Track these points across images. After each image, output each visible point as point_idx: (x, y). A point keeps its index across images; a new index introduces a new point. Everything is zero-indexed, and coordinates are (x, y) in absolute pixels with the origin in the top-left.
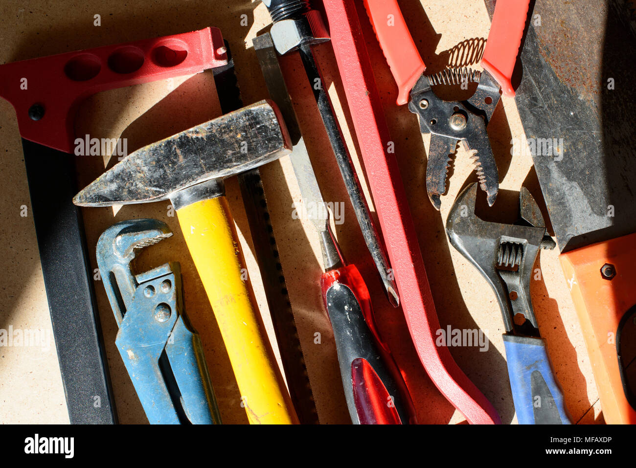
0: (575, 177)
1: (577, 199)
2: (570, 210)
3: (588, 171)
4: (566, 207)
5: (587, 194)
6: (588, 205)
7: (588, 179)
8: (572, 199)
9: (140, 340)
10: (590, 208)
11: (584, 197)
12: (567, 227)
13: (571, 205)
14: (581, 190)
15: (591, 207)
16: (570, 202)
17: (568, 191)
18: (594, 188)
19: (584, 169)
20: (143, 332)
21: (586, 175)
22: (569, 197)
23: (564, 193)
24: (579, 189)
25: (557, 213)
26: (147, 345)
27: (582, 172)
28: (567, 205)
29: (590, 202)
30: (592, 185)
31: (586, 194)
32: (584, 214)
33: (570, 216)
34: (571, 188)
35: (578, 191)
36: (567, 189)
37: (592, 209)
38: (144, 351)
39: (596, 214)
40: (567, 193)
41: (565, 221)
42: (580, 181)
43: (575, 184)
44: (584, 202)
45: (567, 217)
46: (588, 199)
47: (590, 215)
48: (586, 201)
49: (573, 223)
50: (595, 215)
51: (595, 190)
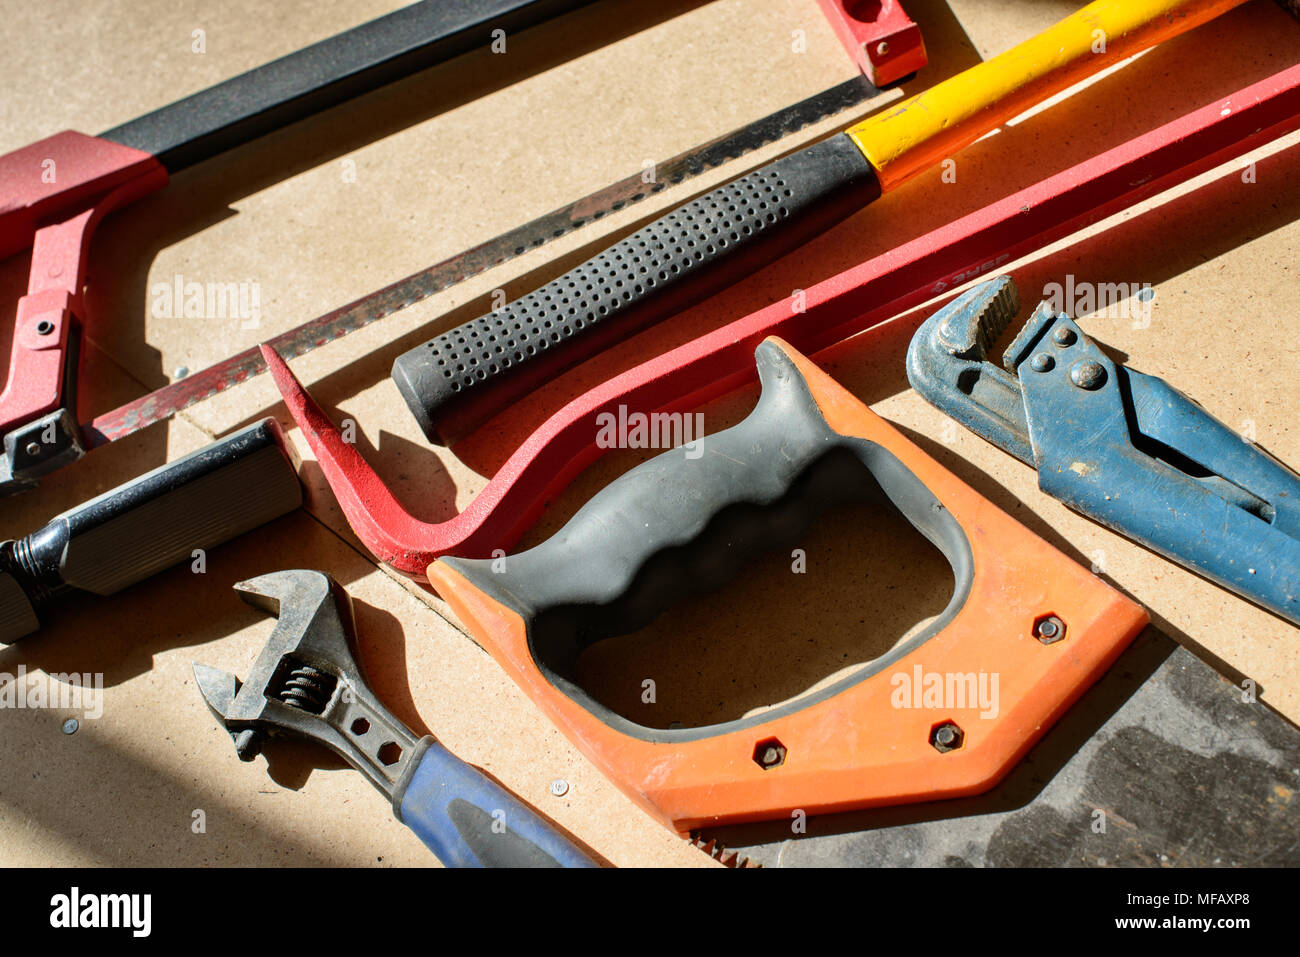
0: (1218, 765)
1: (1187, 729)
2: (1186, 704)
3: (1200, 792)
4: (1197, 705)
5: (1175, 751)
6: (1158, 733)
7: (1192, 778)
8: (1197, 725)
9: (1080, 435)
10: (1151, 730)
11: (1176, 743)
12: (1172, 672)
13: (1190, 713)
14: (1190, 749)
15: (1150, 733)
16: (1196, 718)
17: (1213, 734)
18: (1171, 770)
19: (1211, 790)
20: (1076, 422)
21: (1200, 783)
22: (1205, 723)
23: (1219, 726)
24: (1196, 749)
25: (1206, 683)
26: (1096, 436)
27: (1211, 785)
28: (1197, 709)
29: (1160, 740)
30: (1175, 772)
31: (1177, 750)
32: (1156, 712)
33: (1179, 693)
34: (1213, 742)
35: (1195, 744)
36: (1219, 735)
37: (1146, 731)
38: (1099, 446)
39: (1134, 728)
40: (1214, 728)
41: (1182, 679)
42: (1205, 765)
43: (1210, 754)
44: (1171, 733)
45: (1183, 688)
46: (1167, 744)
47: (1144, 719)
48: (1168, 737)
49: (1164, 685)
50: (1133, 724)
51: (1164, 767)
